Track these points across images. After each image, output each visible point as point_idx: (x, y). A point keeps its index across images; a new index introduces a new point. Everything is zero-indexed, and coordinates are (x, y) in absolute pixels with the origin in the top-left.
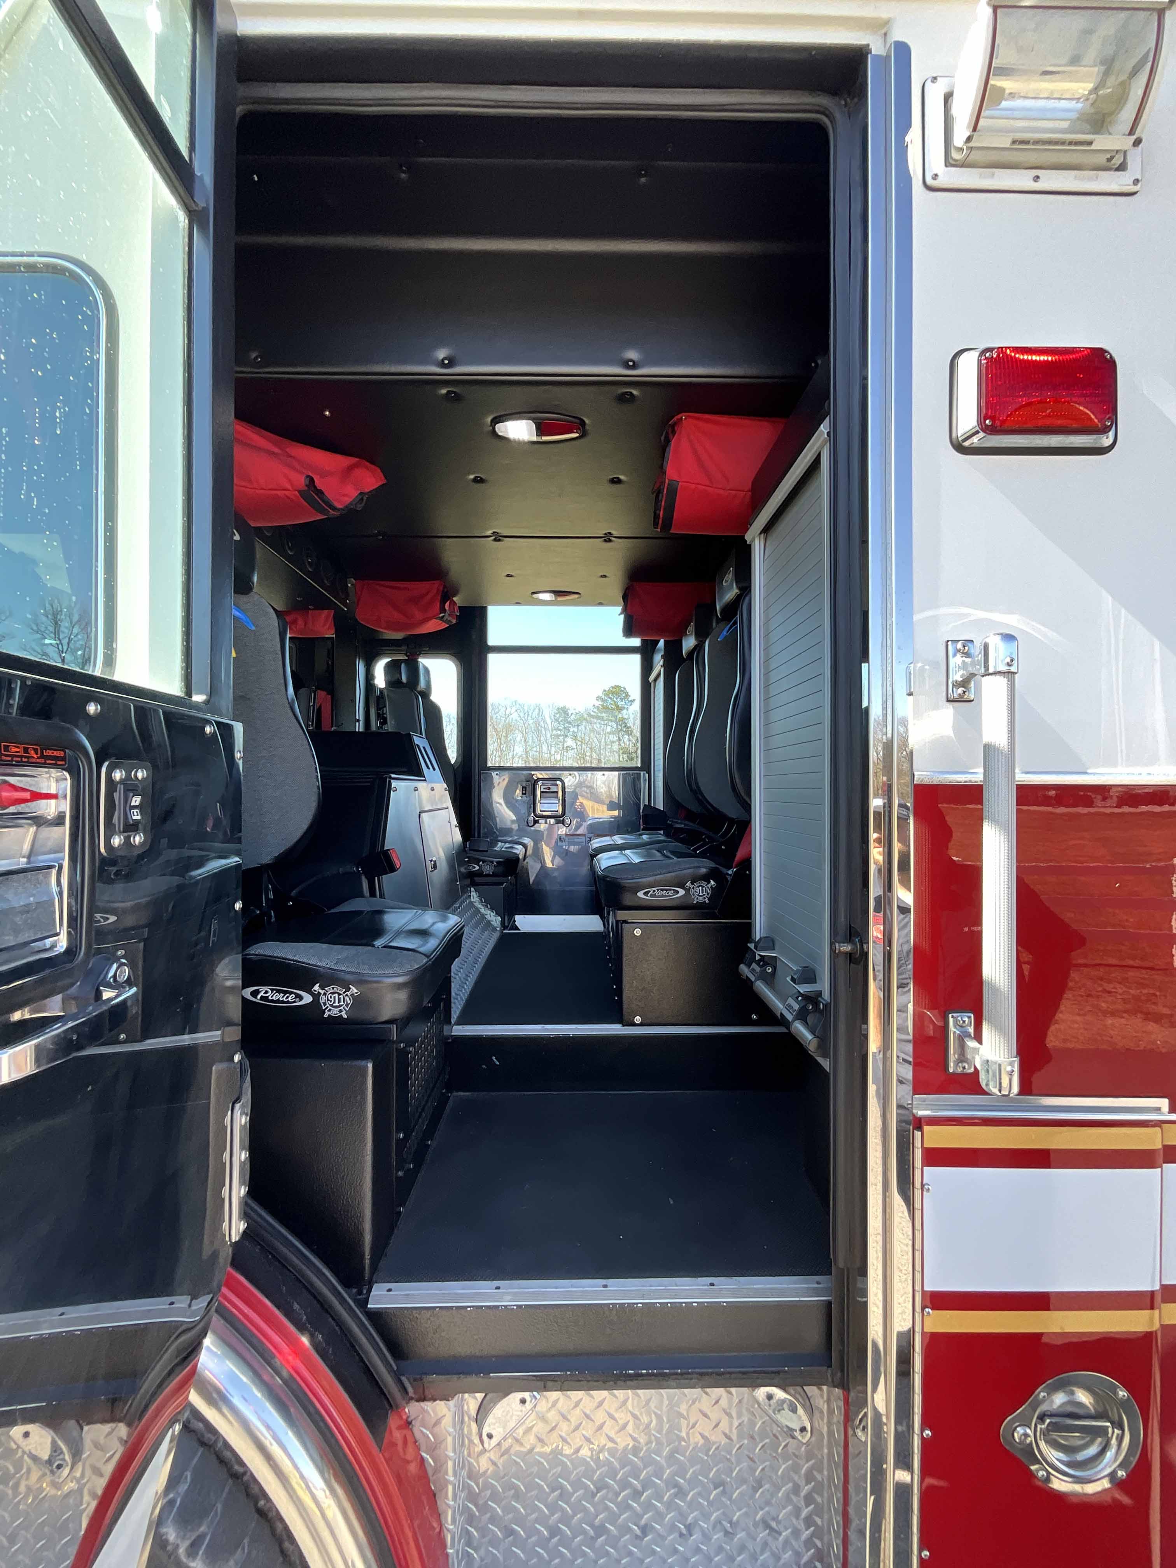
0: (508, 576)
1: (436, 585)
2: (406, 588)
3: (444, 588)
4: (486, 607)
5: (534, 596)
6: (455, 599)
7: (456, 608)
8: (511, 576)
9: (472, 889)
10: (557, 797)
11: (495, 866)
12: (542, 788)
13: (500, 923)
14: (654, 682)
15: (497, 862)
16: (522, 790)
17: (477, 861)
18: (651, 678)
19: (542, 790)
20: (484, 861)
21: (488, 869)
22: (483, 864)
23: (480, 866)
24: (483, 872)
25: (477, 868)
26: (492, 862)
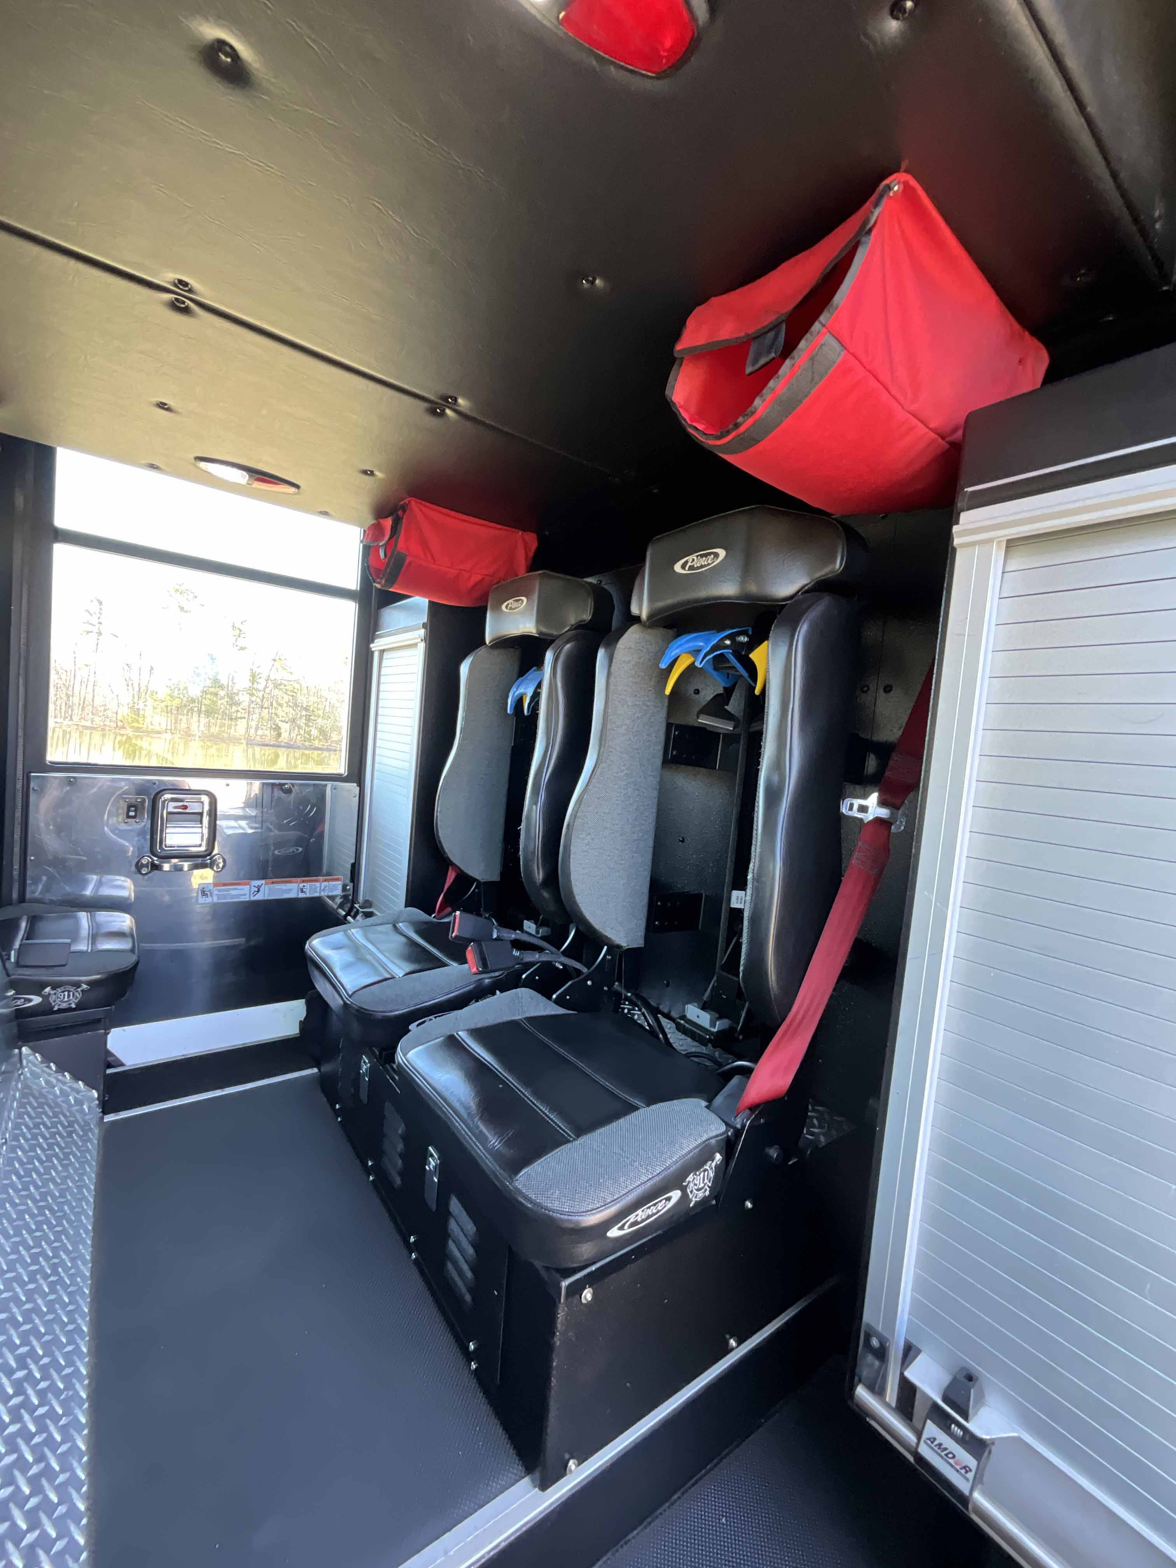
0: (162, 406)
5: (203, 465)
9: (24, 1049)
10: (201, 822)
11: (83, 991)
12: (171, 807)
13: (97, 1102)
14: (382, 652)
15: (88, 983)
16: (128, 811)
17: (37, 987)
18: (376, 646)
19: (171, 809)
20: (55, 986)
21: (66, 999)
22: (52, 992)
23: (46, 997)
24: (54, 1007)
25: (36, 1000)
26: (77, 985)
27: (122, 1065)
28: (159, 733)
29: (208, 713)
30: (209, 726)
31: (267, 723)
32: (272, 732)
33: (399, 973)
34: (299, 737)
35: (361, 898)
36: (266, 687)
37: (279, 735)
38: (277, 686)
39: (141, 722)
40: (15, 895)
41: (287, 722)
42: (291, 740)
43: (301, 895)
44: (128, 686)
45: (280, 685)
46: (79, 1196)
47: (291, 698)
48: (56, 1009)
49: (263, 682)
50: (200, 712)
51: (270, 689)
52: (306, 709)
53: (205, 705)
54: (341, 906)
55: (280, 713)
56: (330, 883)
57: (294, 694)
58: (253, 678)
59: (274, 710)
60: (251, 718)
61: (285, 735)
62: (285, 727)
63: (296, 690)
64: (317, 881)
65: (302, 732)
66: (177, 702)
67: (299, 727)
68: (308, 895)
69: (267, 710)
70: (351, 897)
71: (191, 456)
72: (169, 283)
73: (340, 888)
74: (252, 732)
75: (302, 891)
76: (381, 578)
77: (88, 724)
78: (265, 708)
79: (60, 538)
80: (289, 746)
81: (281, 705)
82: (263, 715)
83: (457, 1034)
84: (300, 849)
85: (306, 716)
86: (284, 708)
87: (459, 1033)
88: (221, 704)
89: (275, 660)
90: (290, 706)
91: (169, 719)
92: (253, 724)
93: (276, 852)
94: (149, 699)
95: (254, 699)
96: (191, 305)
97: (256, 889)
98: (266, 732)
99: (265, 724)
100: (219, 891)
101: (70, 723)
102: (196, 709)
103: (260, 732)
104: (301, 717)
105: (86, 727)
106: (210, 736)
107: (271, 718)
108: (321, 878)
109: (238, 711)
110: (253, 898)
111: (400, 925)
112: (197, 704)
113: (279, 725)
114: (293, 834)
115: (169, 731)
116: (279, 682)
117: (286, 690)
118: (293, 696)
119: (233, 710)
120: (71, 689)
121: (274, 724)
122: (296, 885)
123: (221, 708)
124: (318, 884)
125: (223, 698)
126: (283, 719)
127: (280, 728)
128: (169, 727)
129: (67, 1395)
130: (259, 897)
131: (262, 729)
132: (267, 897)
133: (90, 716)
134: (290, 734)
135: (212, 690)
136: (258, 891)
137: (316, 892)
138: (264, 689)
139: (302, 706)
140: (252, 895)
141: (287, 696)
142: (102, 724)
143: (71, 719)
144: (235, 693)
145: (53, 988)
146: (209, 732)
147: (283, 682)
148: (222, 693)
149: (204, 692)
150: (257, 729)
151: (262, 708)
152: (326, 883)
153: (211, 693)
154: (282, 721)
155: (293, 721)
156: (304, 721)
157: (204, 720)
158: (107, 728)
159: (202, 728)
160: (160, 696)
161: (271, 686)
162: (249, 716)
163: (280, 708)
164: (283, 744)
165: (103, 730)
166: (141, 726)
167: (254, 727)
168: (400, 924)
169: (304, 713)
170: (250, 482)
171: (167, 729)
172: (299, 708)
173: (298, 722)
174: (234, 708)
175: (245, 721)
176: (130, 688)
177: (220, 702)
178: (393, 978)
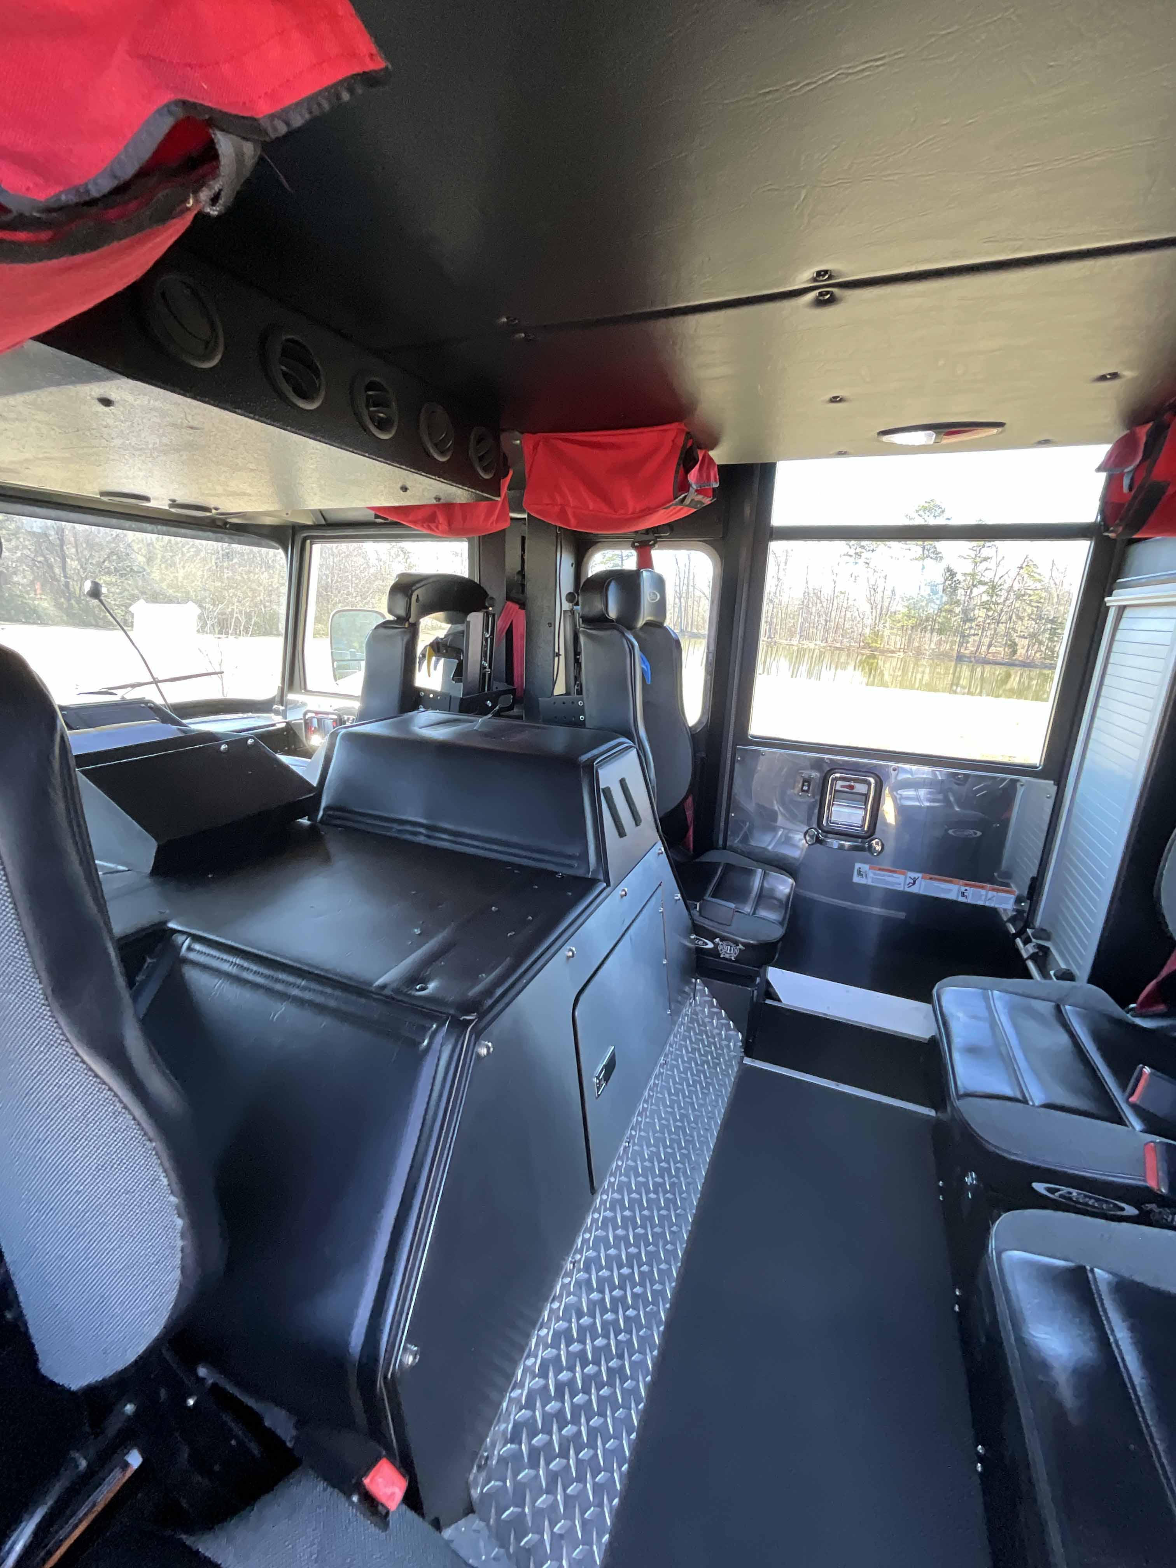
0: (834, 400)
1: (671, 435)
2: (613, 446)
3: (686, 441)
4: (775, 464)
5: (886, 438)
6: (712, 453)
7: (714, 472)
8: (841, 400)
9: (698, 980)
10: (866, 804)
11: (740, 949)
12: (839, 785)
13: (740, 1044)
14: (1122, 609)
15: (743, 944)
16: (803, 785)
17: (712, 936)
18: (1113, 601)
19: (838, 788)
20: (723, 939)
21: (728, 952)
22: (721, 943)
23: (716, 945)
24: (720, 954)
25: (710, 945)
26: (736, 943)
27: (779, 1001)
28: (893, 652)
29: (941, 631)
30: (940, 644)
31: (1003, 639)
32: (1006, 649)
33: (1037, 1095)
34: (1038, 655)
35: (1038, 923)
36: (1006, 599)
37: (1015, 652)
38: (1019, 597)
39: (879, 642)
40: (721, 842)
41: (1026, 638)
42: (1028, 658)
43: (961, 899)
44: (872, 609)
45: (1024, 595)
46: (707, 1127)
47: (1035, 609)
48: (722, 956)
49: (1004, 594)
50: (932, 630)
51: (1011, 601)
52: (1053, 621)
53: (939, 622)
54: (1013, 920)
55: (1019, 627)
56: (1000, 894)
57: (1040, 605)
58: (993, 591)
59: (1012, 624)
60: (984, 634)
61: (1021, 652)
62: (1022, 643)
63: (1042, 600)
64: (982, 887)
65: (1043, 649)
66: (911, 622)
67: (1041, 643)
68: (970, 901)
69: (1004, 624)
70: (1025, 915)
71: (875, 433)
72: (807, 281)
73: (1012, 901)
74: (984, 648)
75: (963, 894)
76: (1118, 525)
77: (838, 645)
78: (1002, 623)
79: (774, 536)
80: (1026, 665)
81: (1021, 619)
82: (998, 630)
83: (1092, 1271)
84: (979, 834)
85: (1051, 630)
86: (1026, 622)
87: (1096, 1270)
88: (955, 621)
89: (1021, 568)
90: (1033, 619)
91: (903, 640)
92: (986, 641)
93: (950, 832)
94: (888, 620)
95: (990, 614)
96: (835, 290)
97: (912, 881)
98: (998, 649)
99: (1000, 640)
100: (875, 874)
101: (825, 645)
102: (929, 627)
103: (992, 649)
104: (1045, 630)
105: (837, 648)
106: (941, 655)
107: (1008, 634)
108: (989, 886)
109: (971, 628)
110: (907, 890)
111: (1068, 1009)
112: (931, 623)
113: (1016, 640)
114: (973, 814)
115: (902, 650)
116: (1023, 593)
117: (1031, 601)
118: (1038, 607)
119: (967, 627)
120: (829, 615)
121: (1010, 641)
122: (957, 887)
123: (954, 626)
124: (983, 892)
125: (958, 615)
126: (1022, 634)
127: (1016, 645)
128: (902, 647)
129: (652, 1309)
130: (914, 890)
131: (995, 646)
132: (922, 892)
133: (841, 638)
134: (1027, 651)
135: (947, 607)
136: (914, 883)
137: (980, 899)
138: (1004, 601)
139: (1048, 618)
140: (906, 886)
141: (1031, 608)
142: (848, 645)
143: (827, 642)
144: (970, 609)
145: (721, 940)
146: (939, 650)
147: (1029, 592)
148: (957, 610)
149: (940, 610)
150: (990, 646)
151: (998, 623)
152: (995, 893)
153: (946, 611)
154: (1020, 637)
155: (1033, 636)
156: (1047, 636)
157: (936, 637)
158: (852, 649)
159: (933, 646)
160: (899, 616)
161: (1012, 596)
162: (982, 633)
163: (1020, 623)
164: (1017, 662)
165: (848, 650)
166: (878, 646)
167: (987, 643)
168: (1067, 1007)
169: (1049, 626)
170: (937, 441)
171: (900, 648)
172: (1044, 621)
173: (1040, 637)
174: (968, 625)
175: (977, 638)
176: (874, 611)
177: (953, 619)
178: (1025, 1102)
